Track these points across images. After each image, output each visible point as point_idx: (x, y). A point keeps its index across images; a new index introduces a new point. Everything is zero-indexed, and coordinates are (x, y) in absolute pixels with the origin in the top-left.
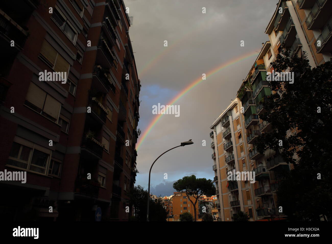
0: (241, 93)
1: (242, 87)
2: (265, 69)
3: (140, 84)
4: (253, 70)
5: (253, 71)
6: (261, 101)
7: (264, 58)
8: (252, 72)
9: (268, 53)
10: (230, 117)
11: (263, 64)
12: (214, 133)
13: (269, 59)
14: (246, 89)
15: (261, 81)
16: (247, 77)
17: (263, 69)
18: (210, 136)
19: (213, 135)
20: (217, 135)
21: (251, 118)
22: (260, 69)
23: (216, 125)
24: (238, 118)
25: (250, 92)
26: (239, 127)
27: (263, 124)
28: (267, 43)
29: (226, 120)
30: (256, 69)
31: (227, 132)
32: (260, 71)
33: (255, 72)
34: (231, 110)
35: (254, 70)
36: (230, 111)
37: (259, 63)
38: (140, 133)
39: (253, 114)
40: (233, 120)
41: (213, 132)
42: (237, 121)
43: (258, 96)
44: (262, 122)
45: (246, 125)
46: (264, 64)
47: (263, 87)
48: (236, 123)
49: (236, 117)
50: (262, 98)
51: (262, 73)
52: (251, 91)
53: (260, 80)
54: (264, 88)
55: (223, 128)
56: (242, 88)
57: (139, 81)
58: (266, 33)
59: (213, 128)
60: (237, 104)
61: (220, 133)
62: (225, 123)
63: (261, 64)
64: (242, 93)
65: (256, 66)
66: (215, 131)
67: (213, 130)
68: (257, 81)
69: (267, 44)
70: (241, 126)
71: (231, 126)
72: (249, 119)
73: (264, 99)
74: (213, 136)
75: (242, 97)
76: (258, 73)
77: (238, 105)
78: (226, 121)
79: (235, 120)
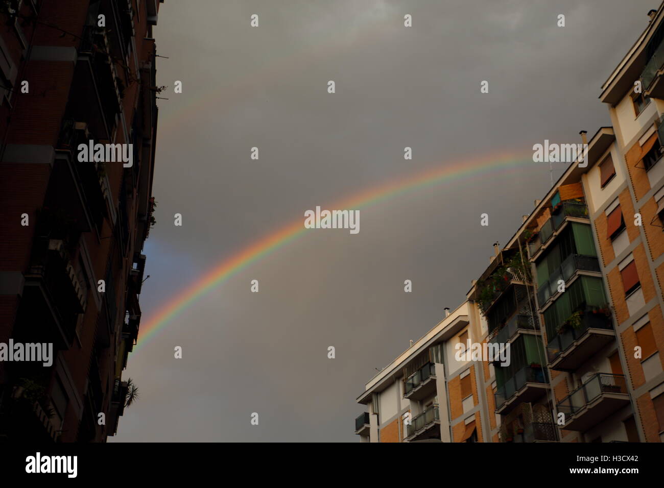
0: (491, 288)
1: (496, 268)
2: (587, 217)
3: (154, 214)
4: (542, 215)
5: (541, 217)
6: (568, 322)
7: (584, 180)
8: (538, 220)
9: (600, 166)
10: (438, 367)
11: (579, 198)
12: (373, 419)
13: (604, 186)
14: (510, 277)
15: (572, 255)
16: (517, 237)
17: (578, 216)
18: (357, 429)
19: (366, 425)
20: (381, 428)
21: (521, 376)
22: (571, 215)
23: (379, 392)
24: (468, 372)
25: (523, 287)
26: (468, 405)
27: (570, 402)
28: (603, 132)
29: (424, 378)
30: (556, 212)
31: (425, 418)
32: (570, 222)
33: (550, 223)
34: (442, 342)
35: (547, 215)
36: (439, 346)
37: (567, 193)
38: (132, 397)
39: (530, 362)
40: (449, 380)
41: (366, 415)
42: (461, 384)
43: (557, 304)
44: (570, 396)
45: (501, 400)
46: (583, 198)
47: (580, 276)
48: (460, 392)
49: (460, 370)
50: (573, 312)
51: (575, 229)
52: (527, 284)
53: (569, 254)
54: (582, 278)
55: (406, 403)
56: (495, 271)
57: (151, 204)
58: (603, 102)
59: (367, 401)
60: (467, 323)
61: (394, 422)
62: (419, 385)
63: (572, 197)
64: (494, 289)
65: (555, 204)
66: (374, 414)
67: (369, 409)
68: (557, 252)
69: (603, 135)
70: (476, 402)
71: (441, 399)
72: (515, 381)
73: (582, 316)
74: (369, 428)
75: (493, 303)
76: (561, 225)
77: (469, 329)
78: (423, 380)
79: (454, 381)
